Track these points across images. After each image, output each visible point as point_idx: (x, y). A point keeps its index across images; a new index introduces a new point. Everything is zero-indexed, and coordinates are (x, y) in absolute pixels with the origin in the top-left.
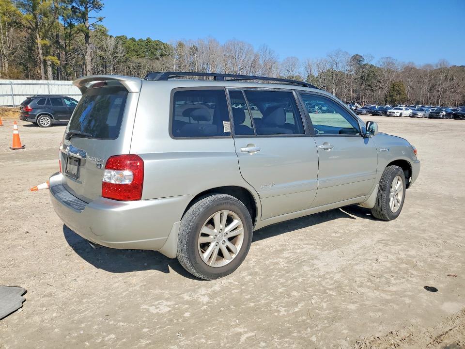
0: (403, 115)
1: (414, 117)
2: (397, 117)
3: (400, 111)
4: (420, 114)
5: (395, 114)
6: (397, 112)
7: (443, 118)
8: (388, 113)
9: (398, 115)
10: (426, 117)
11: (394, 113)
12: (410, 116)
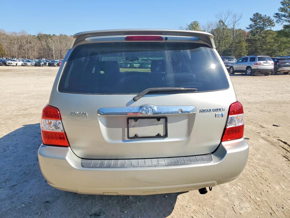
0: (18, 65)
1: (25, 66)
2: (14, 66)
3: (16, 62)
4: (29, 64)
5: (13, 64)
6: (14, 63)
7: (43, 66)
8: (7, 64)
9: (15, 65)
10: (33, 66)
11: (11, 63)
12: (22, 65)
